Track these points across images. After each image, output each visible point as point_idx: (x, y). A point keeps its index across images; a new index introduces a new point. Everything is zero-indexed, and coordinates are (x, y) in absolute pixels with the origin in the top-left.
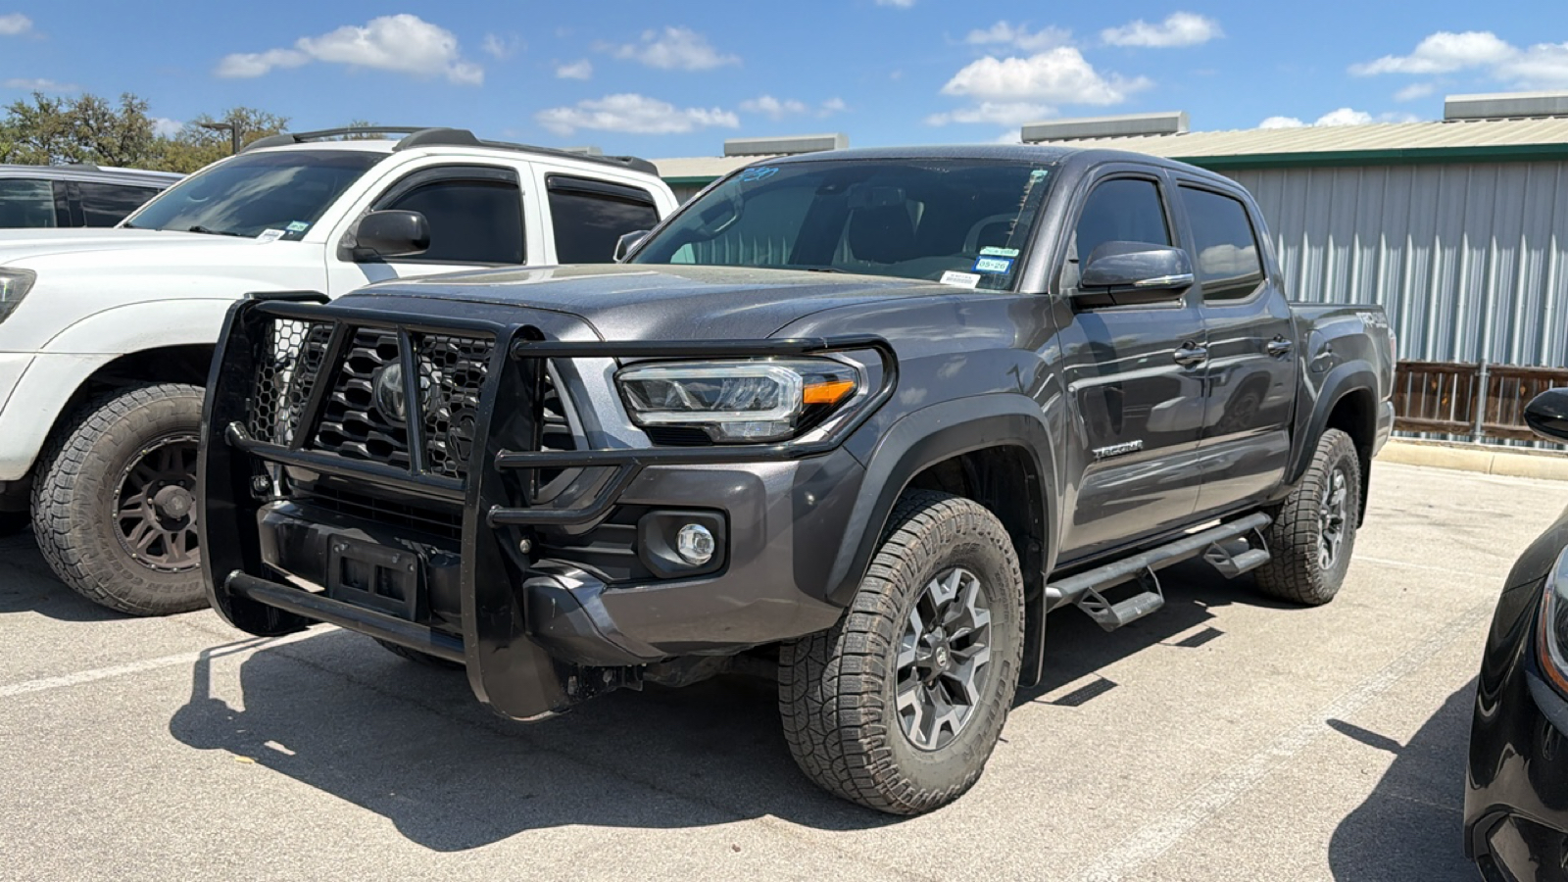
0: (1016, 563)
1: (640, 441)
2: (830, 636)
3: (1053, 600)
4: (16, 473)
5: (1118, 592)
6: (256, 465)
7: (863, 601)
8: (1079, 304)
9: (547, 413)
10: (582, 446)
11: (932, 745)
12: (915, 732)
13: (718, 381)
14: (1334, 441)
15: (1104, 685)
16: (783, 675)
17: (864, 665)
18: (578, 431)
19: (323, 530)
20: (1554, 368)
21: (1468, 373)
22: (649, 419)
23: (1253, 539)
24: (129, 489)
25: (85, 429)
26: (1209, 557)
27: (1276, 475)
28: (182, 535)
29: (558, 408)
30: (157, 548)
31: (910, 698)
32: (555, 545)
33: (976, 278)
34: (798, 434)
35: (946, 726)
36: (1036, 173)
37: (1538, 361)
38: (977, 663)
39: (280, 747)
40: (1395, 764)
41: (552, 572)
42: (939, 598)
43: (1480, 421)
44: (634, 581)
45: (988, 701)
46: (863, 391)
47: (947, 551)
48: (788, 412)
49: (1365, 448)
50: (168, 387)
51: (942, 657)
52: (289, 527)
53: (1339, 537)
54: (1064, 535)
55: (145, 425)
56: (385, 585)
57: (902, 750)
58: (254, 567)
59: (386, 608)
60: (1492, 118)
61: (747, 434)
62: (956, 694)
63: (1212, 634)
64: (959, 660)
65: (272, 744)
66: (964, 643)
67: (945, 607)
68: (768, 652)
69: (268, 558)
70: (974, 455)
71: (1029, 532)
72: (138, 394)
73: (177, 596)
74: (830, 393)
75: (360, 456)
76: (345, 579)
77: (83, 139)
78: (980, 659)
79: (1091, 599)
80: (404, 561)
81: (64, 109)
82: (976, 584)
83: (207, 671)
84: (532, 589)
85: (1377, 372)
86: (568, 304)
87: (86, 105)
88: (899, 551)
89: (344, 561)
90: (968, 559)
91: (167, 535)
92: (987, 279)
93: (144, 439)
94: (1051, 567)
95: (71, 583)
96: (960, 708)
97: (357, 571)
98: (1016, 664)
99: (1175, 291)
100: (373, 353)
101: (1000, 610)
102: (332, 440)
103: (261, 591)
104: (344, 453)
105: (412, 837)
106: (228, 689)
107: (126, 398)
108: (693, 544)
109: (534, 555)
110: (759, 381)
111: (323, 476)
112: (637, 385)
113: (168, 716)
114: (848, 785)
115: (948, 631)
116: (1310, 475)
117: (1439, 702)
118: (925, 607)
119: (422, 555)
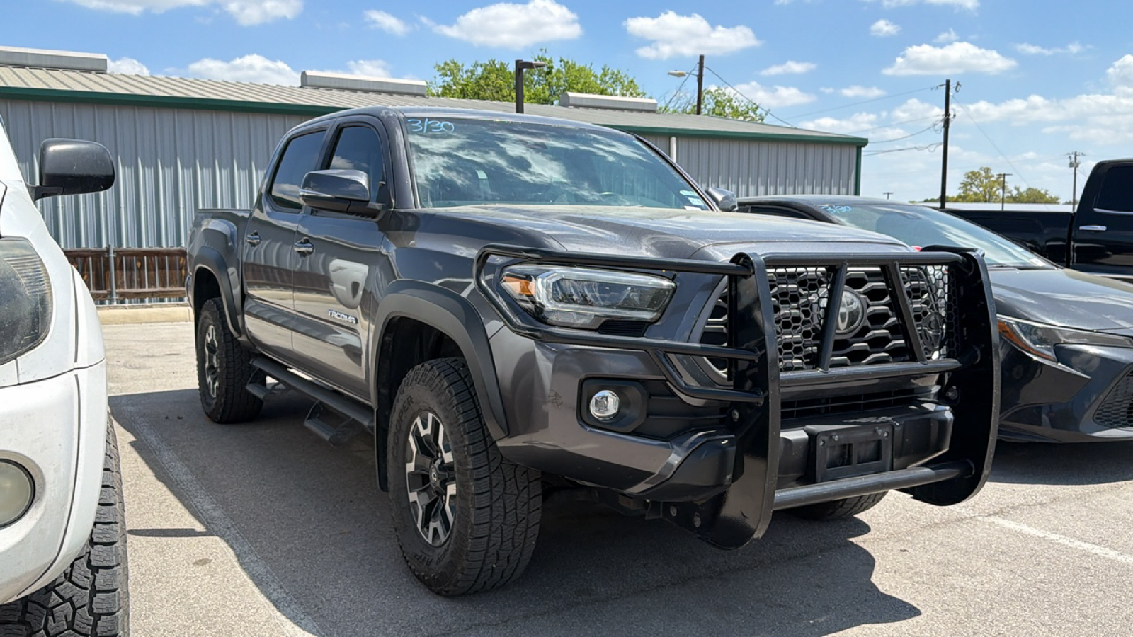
20: (152, 248)
21: (99, 256)
43: (114, 288)
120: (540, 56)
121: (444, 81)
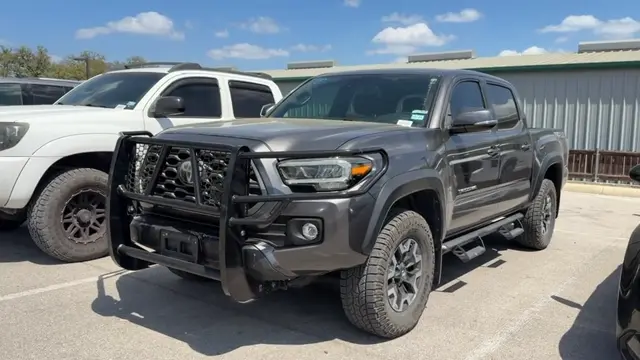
0: (431, 236)
1: (287, 191)
2: (362, 267)
3: (444, 250)
4: (22, 205)
5: (468, 246)
6: (129, 201)
7: (375, 253)
8: (452, 132)
9: (251, 181)
10: (265, 194)
11: (400, 310)
12: (395, 305)
13: (317, 167)
14: (547, 184)
15: (461, 284)
16: (342, 282)
17: (376, 278)
18: (263, 187)
19: (157, 228)
20: (625, 152)
21: (591, 154)
22: (290, 182)
23: (517, 224)
24: (67, 211)
25: (49, 187)
26: (501, 231)
27: (525, 198)
28: (88, 229)
29: (255, 178)
30: (78, 235)
31: (392, 291)
32: (254, 232)
33: (411, 122)
34: (349, 188)
35: (406, 302)
36: (433, 80)
37: (619, 148)
38: (417, 276)
39: (137, 315)
40: (580, 313)
41: (253, 243)
42: (403, 251)
43: (596, 174)
44: (286, 246)
45: (421, 291)
46: (374, 169)
47: (405, 232)
48: (347, 178)
49: (558, 187)
50: (82, 169)
51: (404, 275)
52: (143, 226)
53: (549, 222)
54: (449, 224)
55: (73, 185)
56: (184, 249)
57: (390, 312)
58: (129, 243)
59: (185, 259)
60: (598, 51)
61: (329, 187)
62: (409, 289)
63: (501, 262)
64: (409, 275)
65: (134, 314)
66: (411, 268)
67: (405, 255)
68: (336, 274)
69: (133, 239)
70: (415, 195)
71: (435, 224)
72: (70, 172)
73: (86, 254)
74: (362, 170)
75: (172, 197)
76: (168, 247)
77: (22, 64)
78: (417, 275)
79: (458, 249)
80: (193, 240)
81: (13, 52)
82: (416, 245)
83: (102, 283)
84: (246, 250)
85: (562, 155)
86: (255, 136)
87: (22, 51)
88: (388, 232)
89: (166, 240)
90: (413, 235)
91: (82, 229)
92: (415, 123)
93: (73, 191)
94: (444, 238)
95: (44, 250)
96: (411, 294)
97: (171, 244)
98: (432, 276)
99: (491, 126)
100: (177, 157)
101: (425, 256)
102: (161, 191)
103: (131, 252)
104: (165, 196)
105: (197, 350)
106: (112, 291)
107: (65, 174)
108: (309, 231)
109: (246, 237)
110: (333, 166)
111: (156, 206)
112: (285, 168)
113: (90, 303)
114: (369, 326)
115: (406, 264)
116: (538, 198)
117: (594, 289)
118: (398, 255)
119: (200, 237)
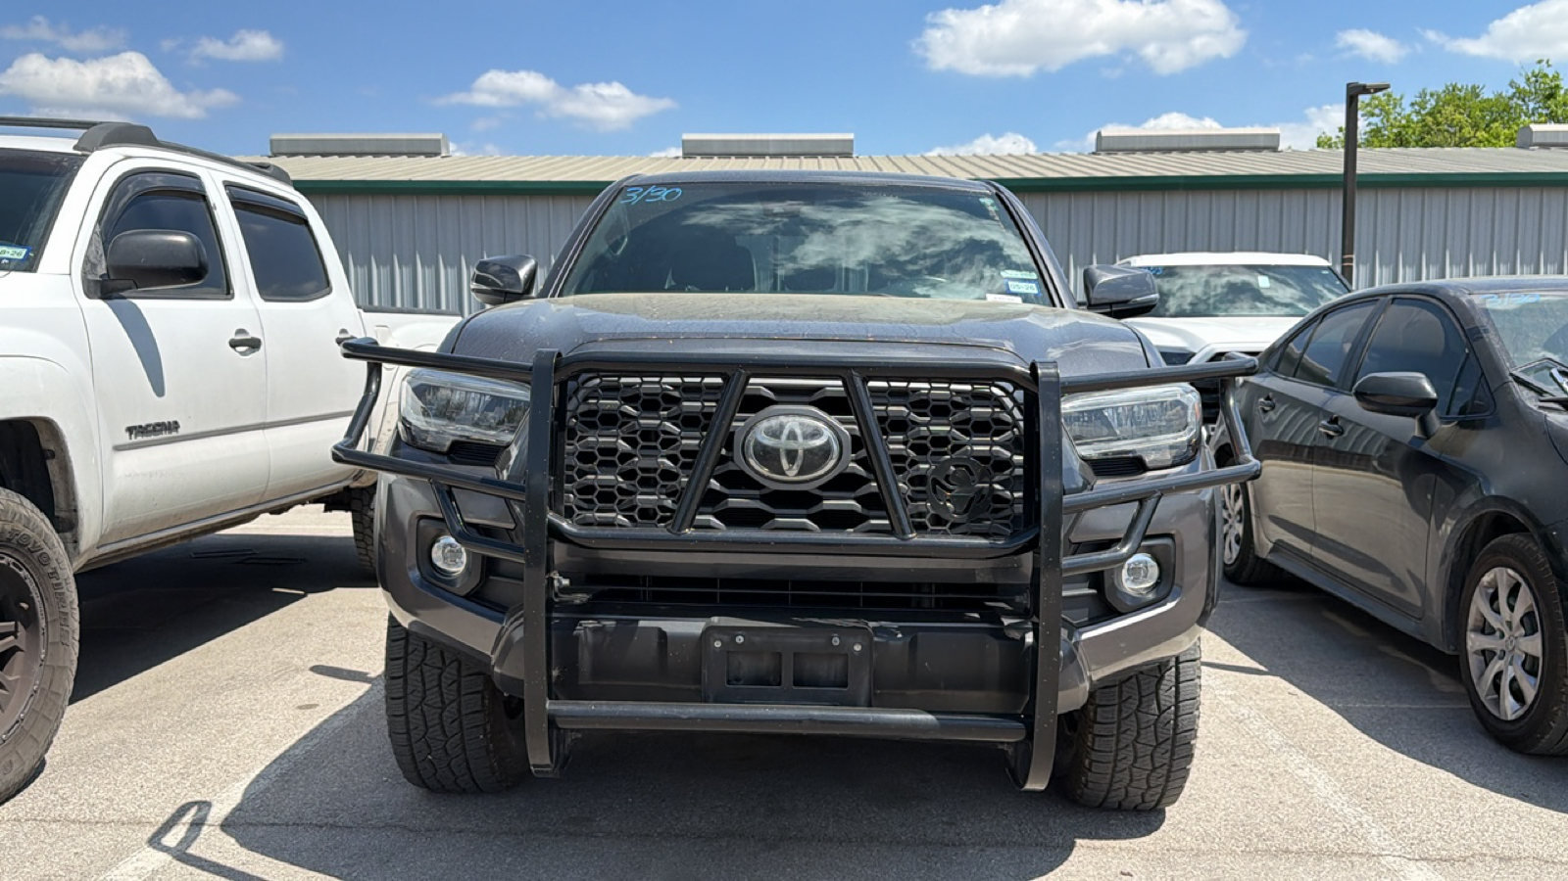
120: (1537, 72)
121: (1369, 124)
